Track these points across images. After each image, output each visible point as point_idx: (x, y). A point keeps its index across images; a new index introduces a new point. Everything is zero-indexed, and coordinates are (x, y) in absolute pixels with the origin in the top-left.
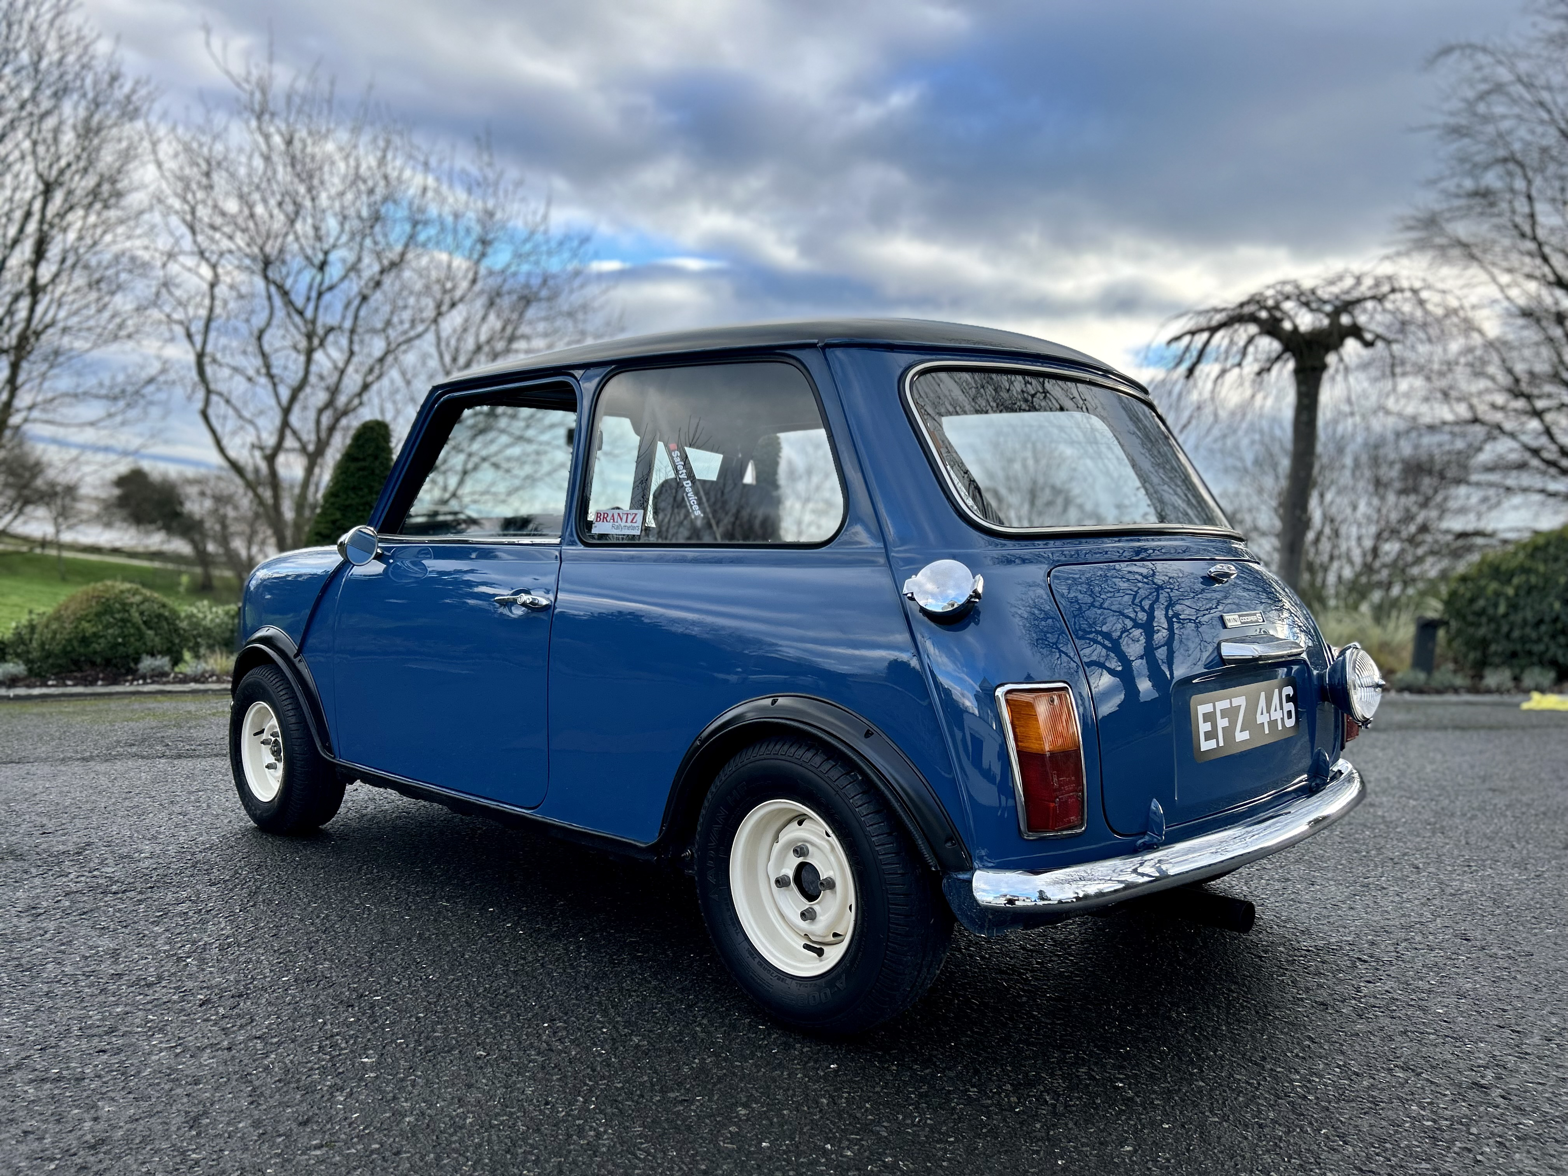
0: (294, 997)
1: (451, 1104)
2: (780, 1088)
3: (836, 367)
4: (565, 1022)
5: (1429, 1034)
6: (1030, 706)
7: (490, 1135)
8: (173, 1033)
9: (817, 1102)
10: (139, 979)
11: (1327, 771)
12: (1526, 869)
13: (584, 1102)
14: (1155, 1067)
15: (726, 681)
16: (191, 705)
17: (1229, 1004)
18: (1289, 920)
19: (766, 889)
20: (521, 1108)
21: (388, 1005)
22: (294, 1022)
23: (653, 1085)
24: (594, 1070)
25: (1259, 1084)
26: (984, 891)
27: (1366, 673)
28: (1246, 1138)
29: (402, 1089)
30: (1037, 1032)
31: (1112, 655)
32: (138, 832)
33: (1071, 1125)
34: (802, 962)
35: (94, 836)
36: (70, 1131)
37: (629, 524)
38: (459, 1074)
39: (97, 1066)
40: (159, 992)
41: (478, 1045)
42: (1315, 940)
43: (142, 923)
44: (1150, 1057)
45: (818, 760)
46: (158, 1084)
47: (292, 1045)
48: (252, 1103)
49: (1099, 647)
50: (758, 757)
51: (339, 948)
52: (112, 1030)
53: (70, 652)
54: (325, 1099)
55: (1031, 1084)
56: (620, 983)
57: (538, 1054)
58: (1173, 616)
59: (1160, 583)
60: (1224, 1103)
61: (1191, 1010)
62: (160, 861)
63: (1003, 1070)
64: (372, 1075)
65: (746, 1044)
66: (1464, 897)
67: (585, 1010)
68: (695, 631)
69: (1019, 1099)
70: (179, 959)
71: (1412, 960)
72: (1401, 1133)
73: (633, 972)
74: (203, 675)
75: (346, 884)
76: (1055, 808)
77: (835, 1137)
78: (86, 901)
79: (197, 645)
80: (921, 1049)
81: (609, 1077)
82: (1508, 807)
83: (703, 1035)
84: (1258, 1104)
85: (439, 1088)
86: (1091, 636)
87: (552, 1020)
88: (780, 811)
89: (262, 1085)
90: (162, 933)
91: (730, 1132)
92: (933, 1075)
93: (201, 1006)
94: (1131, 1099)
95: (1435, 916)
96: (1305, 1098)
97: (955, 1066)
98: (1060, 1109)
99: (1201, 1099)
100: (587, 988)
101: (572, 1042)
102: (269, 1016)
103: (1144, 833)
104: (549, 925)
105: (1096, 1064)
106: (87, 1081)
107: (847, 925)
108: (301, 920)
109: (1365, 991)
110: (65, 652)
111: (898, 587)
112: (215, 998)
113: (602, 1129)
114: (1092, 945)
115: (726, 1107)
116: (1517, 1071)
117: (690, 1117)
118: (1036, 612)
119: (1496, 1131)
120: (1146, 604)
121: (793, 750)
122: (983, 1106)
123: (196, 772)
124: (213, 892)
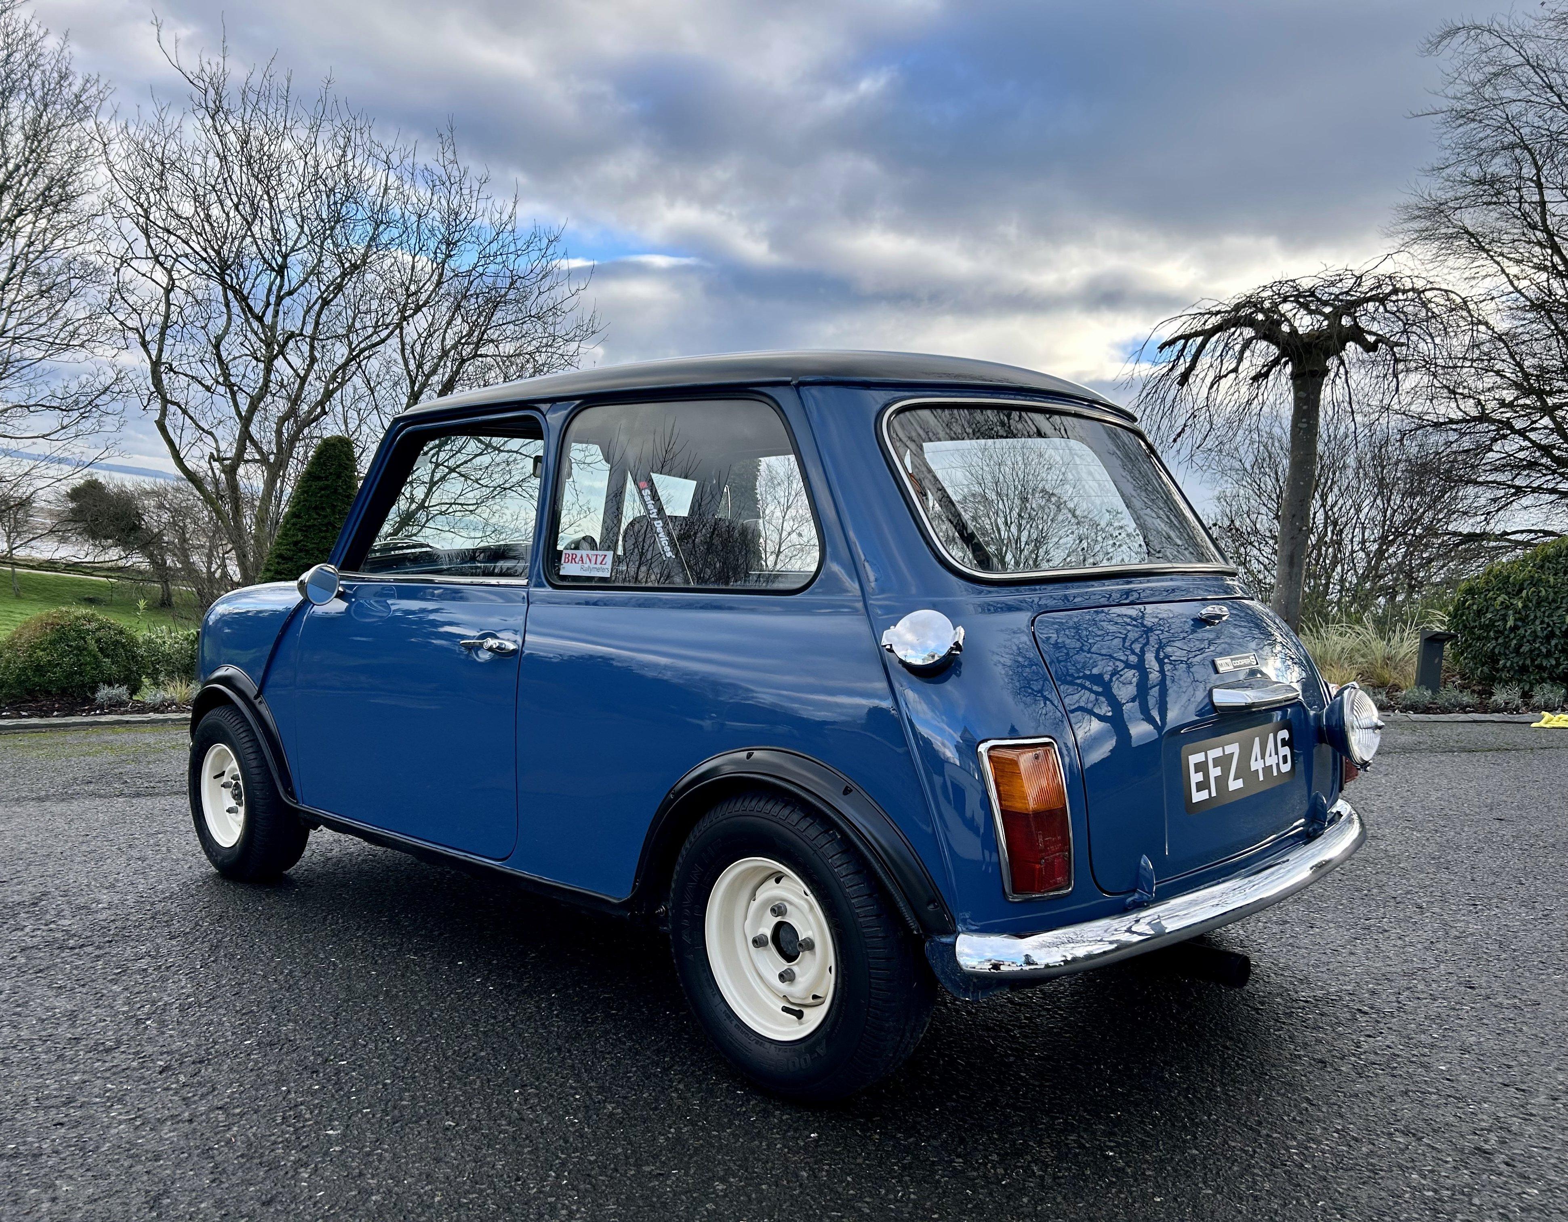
0: (256, 1062)
1: (419, 1181)
2: (759, 1160)
3: (811, 405)
4: (537, 1088)
5: (1430, 1093)
6: (1015, 763)
7: (459, 1215)
8: (132, 1104)
9: (797, 1176)
10: (97, 1044)
11: (1325, 815)
12: (1533, 908)
13: (557, 1177)
14: (1148, 1135)
15: (701, 727)
16: (149, 737)
17: (1224, 1064)
18: (1287, 967)
19: (744, 949)
20: (492, 1184)
21: (354, 1070)
22: (257, 1090)
23: (627, 1157)
24: (566, 1142)
25: (1255, 1152)
26: (967, 955)
27: (1365, 714)
28: (1240, 1212)
29: (368, 1164)
30: (1024, 1096)
31: (1102, 699)
32: (95, 880)
33: (1059, 1199)
34: (782, 1025)
35: (50, 884)
36: (28, 1213)
37: (598, 566)
38: (428, 1147)
39: (54, 1140)
40: (118, 1058)
41: (447, 1114)
42: (1313, 990)
43: (100, 981)
44: (1142, 1122)
45: (795, 817)
46: (118, 1160)
47: (255, 1117)
48: (213, 1181)
49: (1087, 693)
50: (734, 813)
51: (303, 1008)
52: (70, 1101)
53: (24, 681)
54: (289, 1175)
55: (1018, 1153)
56: (593, 1044)
57: (509, 1125)
58: (1165, 657)
59: (1149, 624)
60: (1218, 1173)
61: (1185, 1069)
62: (119, 912)
63: (990, 1139)
64: (337, 1149)
65: (724, 1111)
66: (1469, 940)
67: (557, 1075)
68: (668, 675)
69: (1005, 1170)
70: (139, 1021)
71: (1415, 1012)
72: (1400, 1204)
73: (607, 1032)
74: (162, 704)
75: (311, 935)
76: (1040, 870)
77: (815, 1214)
78: (42, 958)
79: (157, 672)
80: (904, 1116)
81: (582, 1149)
82: (1516, 837)
83: (679, 1102)
84: (1254, 1174)
85: (407, 1163)
86: (1079, 681)
87: (523, 1086)
88: (756, 869)
89: (224, 1161)
90: (121, 993)
91: (707, 1210)
92: (917, 1144)
93: (161, 1073)
94: (1122, 1170)
95: (1439, 961)
96: (1301, 1166)
97: (940, 1133)
98: (1049, 1181)
99: (1195, 1169)
100: (559, 1050)
101: (544, 1110)
102: (231, 1084)
103: (1135, 891)
104: (521, 980)
105: (1085, 1130)
106: (44, 1157)
107: (828, 987)
108: (265, 977)
109: (1365, 1046)
110: (20, 682)
111: (877, 639)
112: (175, 1065)
113: (574, 1208)
114: (1082, 998)
115: (703, 1181)
116: (1522, 1135)
117: (665, 1193)
118: (1020, 659)
119: (1499, 1201)
120: (1137, 647)
121: (769, 807)
122: (968, 1178)
123: (156, 812)
124: (173, 946)
